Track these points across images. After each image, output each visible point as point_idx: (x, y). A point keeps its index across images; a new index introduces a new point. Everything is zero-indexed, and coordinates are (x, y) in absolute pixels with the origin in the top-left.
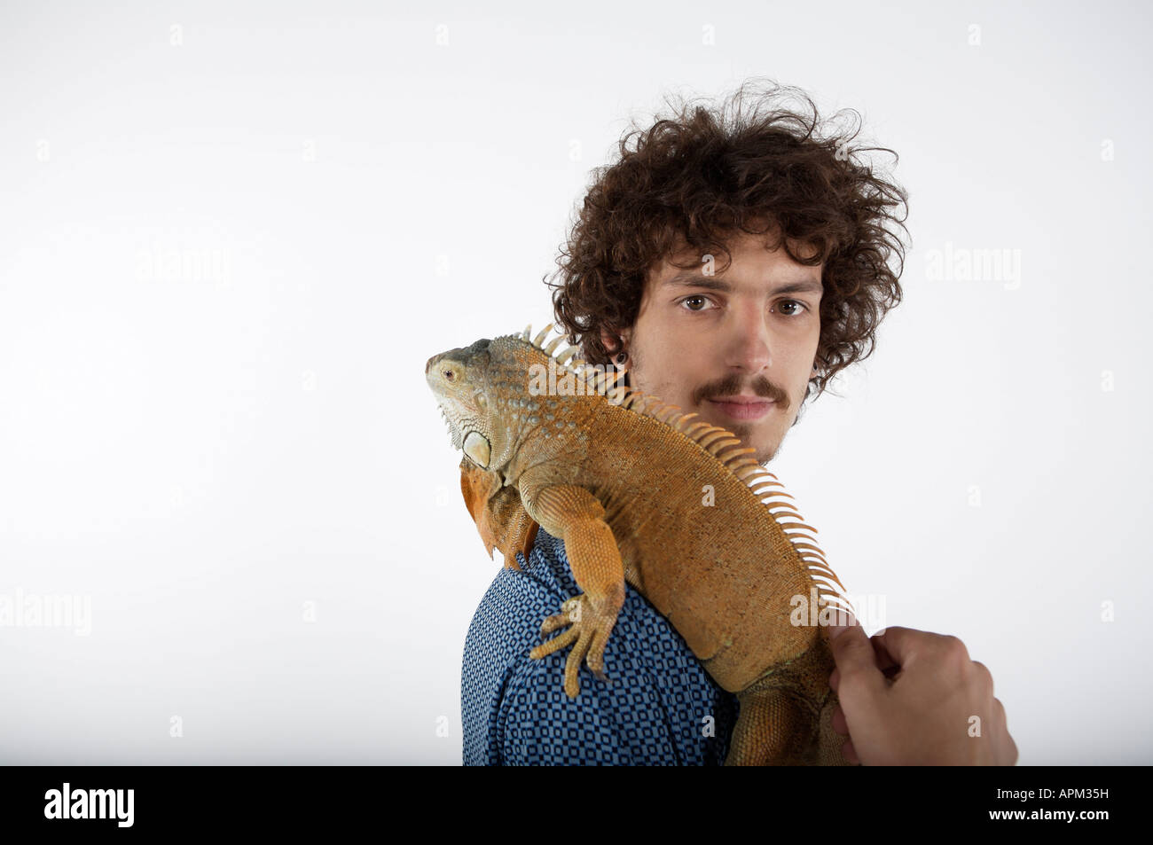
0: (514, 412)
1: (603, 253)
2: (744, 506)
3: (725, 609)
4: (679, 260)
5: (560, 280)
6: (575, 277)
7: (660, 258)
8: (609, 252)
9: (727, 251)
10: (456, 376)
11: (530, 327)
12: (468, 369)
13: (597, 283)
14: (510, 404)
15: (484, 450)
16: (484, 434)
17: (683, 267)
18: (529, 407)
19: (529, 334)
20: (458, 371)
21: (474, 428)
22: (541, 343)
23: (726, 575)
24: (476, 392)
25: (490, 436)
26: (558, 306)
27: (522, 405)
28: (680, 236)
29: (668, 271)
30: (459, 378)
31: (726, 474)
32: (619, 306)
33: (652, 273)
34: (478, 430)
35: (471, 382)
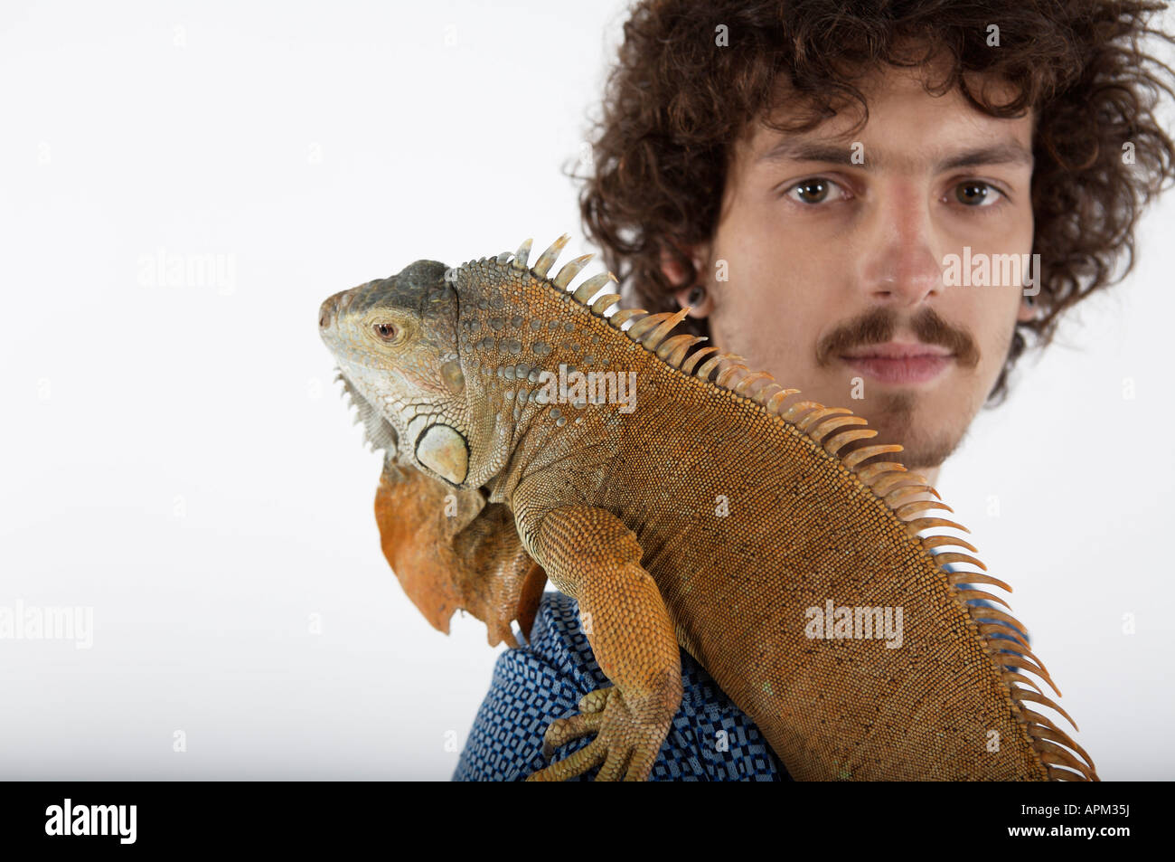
0: (509, 387)
1: (654, 114)
2: (883, 543)
3: (838, 717)
4: (783, 118)
5: (588, 168)
6: (612, 163)
7: (750, 118)
8: (663, 111)
9: (862, 98)
10: (401, 332)
11: (530, 243)
12: (427, 322)
13: (648, 167)
14: (500, 374)
15: (458, 456)
16: (459, 429)
17: (789, 130)
18: (531, 378)
19: (527, 254)
20: (406, 325)
21: (440, 419)
22: (547, 271)
23: (840, 661)
24: (446, 358)
25: (471, 430)
26: (586, 210)
27: (521, 376)
28: (784, 79)
29: (765, 137)
30: (408, 337)
31: (853, 488)
32: (687, 205)
33: (740, 147)
34: (448, 422)
35: (434, 344)
